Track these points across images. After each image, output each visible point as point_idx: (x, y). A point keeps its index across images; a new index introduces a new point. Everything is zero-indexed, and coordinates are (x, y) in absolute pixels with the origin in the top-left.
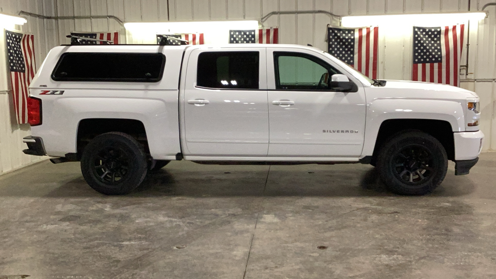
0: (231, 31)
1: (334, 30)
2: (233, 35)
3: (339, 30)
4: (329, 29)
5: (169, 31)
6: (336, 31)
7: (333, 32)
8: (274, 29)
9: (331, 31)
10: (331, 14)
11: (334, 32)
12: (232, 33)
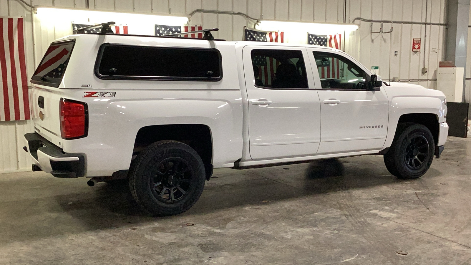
0: (156, 26)
1: (250, 32)
2: (159, 30)
3: (255, 32)
4: (246, 31)
5: (89, 21)
6: (252, 34)
7: (249, 34)
8: (198, 27)
9: (248, 33)
10: (248, 17)
11: (251, 35)
12: (158, 28)
